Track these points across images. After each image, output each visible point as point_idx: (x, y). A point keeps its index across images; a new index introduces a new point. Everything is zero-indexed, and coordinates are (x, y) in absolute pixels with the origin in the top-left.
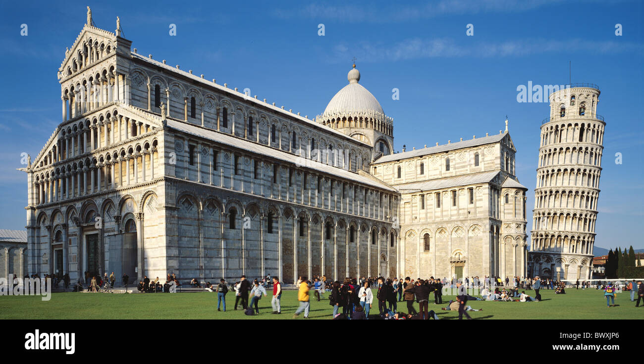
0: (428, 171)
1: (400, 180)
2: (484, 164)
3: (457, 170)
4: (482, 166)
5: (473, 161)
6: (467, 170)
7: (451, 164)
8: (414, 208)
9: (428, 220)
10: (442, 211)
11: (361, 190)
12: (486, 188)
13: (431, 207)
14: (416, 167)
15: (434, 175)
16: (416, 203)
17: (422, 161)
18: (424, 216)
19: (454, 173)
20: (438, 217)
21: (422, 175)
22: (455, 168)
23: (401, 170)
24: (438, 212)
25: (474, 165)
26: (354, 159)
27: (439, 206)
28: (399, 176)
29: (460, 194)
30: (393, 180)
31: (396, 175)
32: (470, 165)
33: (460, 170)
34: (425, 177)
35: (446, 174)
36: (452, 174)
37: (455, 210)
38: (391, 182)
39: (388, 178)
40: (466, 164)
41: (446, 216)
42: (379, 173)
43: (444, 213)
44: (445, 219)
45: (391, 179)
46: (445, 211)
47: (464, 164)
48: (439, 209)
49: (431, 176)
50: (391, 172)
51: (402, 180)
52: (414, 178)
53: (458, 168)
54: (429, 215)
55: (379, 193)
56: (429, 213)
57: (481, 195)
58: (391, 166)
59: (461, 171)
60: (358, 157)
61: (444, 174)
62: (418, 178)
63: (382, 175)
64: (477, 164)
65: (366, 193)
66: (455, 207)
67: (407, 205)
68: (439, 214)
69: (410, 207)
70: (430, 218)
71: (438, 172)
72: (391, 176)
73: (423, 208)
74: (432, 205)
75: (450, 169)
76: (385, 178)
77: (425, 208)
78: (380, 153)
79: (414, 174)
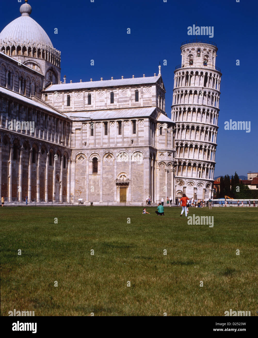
0: (94, 102)
1: (69, 108)
2: (143, 100)
3: (120, 104)
4: (141, 102)
5: (134, 97)
6: (128, 104)
7: (115, 98)
8: (84, 135)
9: (97, 146)
10: (109, 139)
11: (41, 115)
12: (146, 121)
13: (99, 134)
14: (84, 97)
15: (100, 106)
16: (86, 130)
17: (90, 93)
18: (93, 141)
19: (118, 106)
20: (106, 144)
21: (90, 105)
22: (118, 102)
23: (71, 99)
24: (106, 139)
25: (134, 101)
26: (28, 86)
27: (106, 134)
28: (69, 104)
29: (125, 125)
30: (63, 107)
31: (66, 104)
32: (132, 100)
33: (122, 103)
34: (92, 107)
35: (111, 106)
36: (116, 107)
37: (120, 138)
38: (61, 109)
39: (58, 105)
40: (128, 99)
41: (113, 143)
42: (49, 100)
43: (111, 140)
44: (112, 145)
45: (61, 106)
46: (112, 138)
47: (126, 99)
48: (106, 136)
49: (98, 106)
50: (61, 100)
51: (72, 108)
52: (82, 107)
53: (121, 102)
54: (97, 141)
55: (56, 119)
56: (98, 139)
57: (143, 126)
58: (61, 95)
59: (124, 105)
60: (32, 84)
61: (109, 106)
62: (86, 107)
63: (53, 102)
64: (137, 100)
65: (46, 118)
66: (121, 136)
67: (78, 131)
68: (106, 141)
69: (80, 133)
70: (99, 144)
71: (103, 104)
72: (61, 104)
73: (92, 134)
74: (100, 132)
75: (114, 102)
76: (56, 104)
77: (94, 134)
78: (49, 82)
79: (82, 104)
